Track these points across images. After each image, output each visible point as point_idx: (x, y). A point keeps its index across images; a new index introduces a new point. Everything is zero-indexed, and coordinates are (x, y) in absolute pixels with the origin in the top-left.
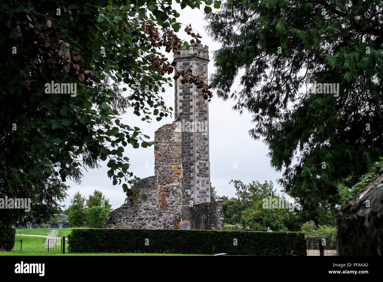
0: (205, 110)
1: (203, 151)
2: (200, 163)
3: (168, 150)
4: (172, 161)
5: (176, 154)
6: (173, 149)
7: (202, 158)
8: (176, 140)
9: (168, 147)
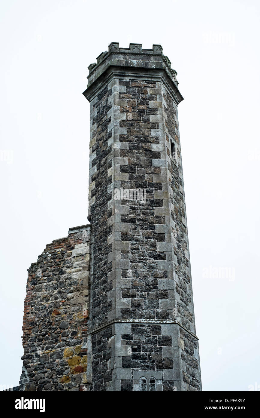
0: (154, 181)
1: (148, 290)
2: (134, 325)
3: (56, 305)
4: (64, 335)
5: (75, 314)
6: (66, 303)
7: (144, 310)
8: (75, 276)
9: (56, 298)
